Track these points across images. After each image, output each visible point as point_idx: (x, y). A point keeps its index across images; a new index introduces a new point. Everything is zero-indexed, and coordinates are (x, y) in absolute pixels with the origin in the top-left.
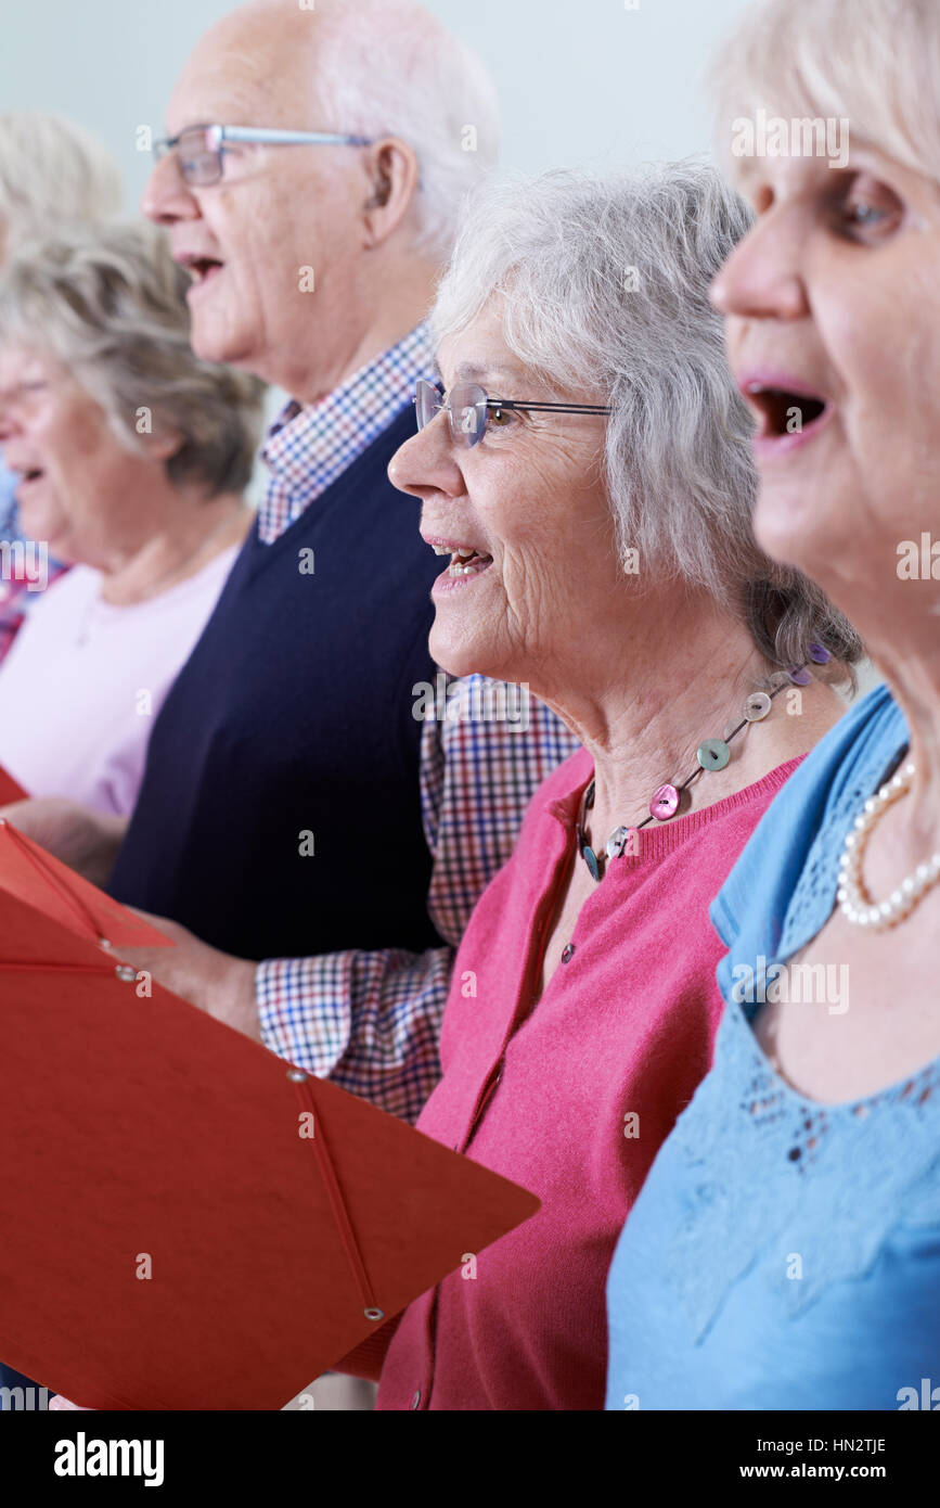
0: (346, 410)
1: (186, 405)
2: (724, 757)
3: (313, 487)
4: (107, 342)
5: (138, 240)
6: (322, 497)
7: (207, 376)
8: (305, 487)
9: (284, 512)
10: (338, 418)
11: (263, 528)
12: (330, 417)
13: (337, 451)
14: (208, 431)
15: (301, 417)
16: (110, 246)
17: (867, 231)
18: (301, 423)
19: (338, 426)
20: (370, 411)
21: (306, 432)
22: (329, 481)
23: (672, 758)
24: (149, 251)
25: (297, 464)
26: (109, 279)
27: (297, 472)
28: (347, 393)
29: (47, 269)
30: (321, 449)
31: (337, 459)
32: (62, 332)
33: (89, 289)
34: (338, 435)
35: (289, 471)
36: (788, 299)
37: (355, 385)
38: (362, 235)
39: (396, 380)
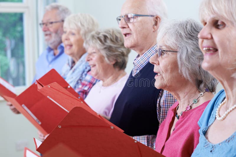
0: (146, 56)
1: (117, 56)
2: (197, 101)
3: (141, 68)
4: (105, 47)
5: (110, 31)
6: (142, 69)
7: (120, 52)
8: (139, 68)
9: (136, 71)
10: (144, 57)
11: (133, 74)
12: (143, 57)
13: (144, 62)
14: (120, 60)
15: (139, 57)
16: (105, 32)
17: (220, 27)
18: (139, 58)
19: (144, 59)
20: (149, 56)
21: (140, 59)
22: (143, 67)
23: (189, 102)
24: (111, 33)
25: (138, 64)
26: (105, 37)
27: (138, 65)
28: (146, 54)
29: (97, 35)
30: (142, 62)
31: (144, 63)
32: (98, 45)
33: (102, 39)
34: (144, 60)
35: (137, 65)
36: (209, 36)
37: (147, 53)
38: (153, 30)
39: (153, 52)
